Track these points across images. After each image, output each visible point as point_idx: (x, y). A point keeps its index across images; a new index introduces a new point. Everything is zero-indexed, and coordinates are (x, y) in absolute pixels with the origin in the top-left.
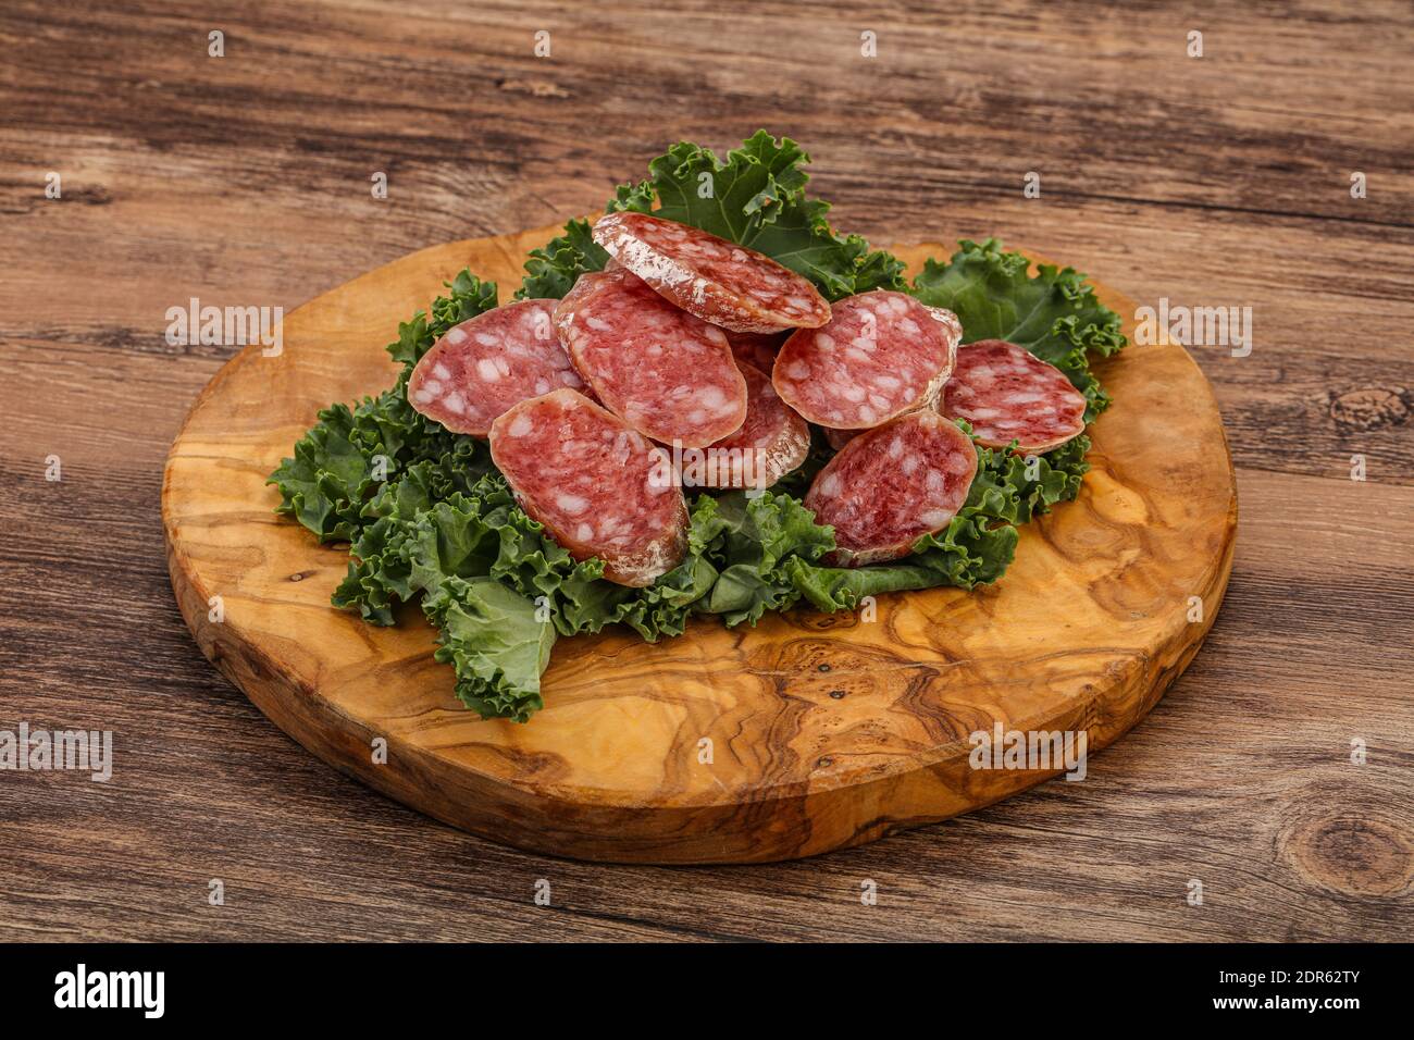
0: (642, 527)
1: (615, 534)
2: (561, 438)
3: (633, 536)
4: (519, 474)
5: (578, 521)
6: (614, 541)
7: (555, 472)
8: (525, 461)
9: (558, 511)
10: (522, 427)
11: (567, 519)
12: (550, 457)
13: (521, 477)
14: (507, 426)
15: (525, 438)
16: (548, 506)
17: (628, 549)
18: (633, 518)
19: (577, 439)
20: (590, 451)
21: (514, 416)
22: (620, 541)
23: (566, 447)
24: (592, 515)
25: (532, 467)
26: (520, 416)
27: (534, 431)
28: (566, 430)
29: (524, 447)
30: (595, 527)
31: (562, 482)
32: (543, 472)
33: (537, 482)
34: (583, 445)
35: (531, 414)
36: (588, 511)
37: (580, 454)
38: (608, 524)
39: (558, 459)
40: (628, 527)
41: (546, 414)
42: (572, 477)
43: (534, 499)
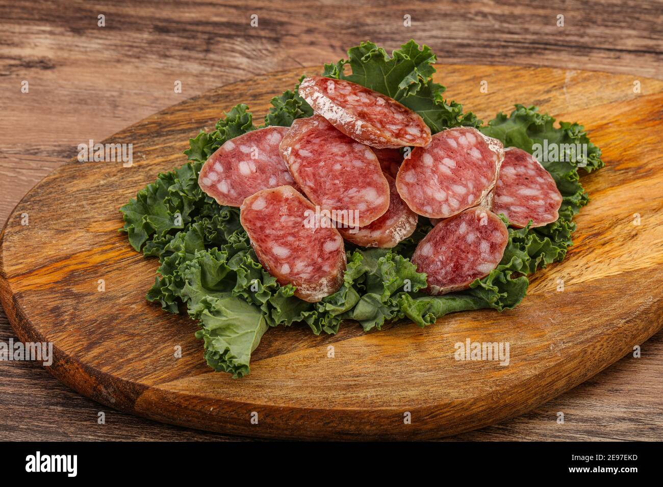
0: (318, 269)
1: (302, 272)
2: (281, 213)
3: (312, 274)
4: (255, 232)
5: (283, 262)
6: (301, 275)
7: (274, 232)
8: (259, 224)
9: (273, 255)
10: (260, 205)
11: (277, 260)
12: (273, 223)
13: (255, 233)
14: (252, 203)
15: (260, 211)
16: (267, 252)
17: (309, 281)
18: (314, 263)
19: (290, 215)
20: (296, 223)
21: (256, 198)
22: (305, 276)
23: (283, 219)
24: (291, 260)
25: (262, 228)
26: (260, 198)
27: (266, 207)
28: (284, 209)
29: (259, 216)
30: (292, 267)
31: (277, 239)
32: (268, 232)
33: (264, 237)
34: (293, 218)
35: (266, 198)
36: (290, 257)
37: (290, 224)
38: (300, 265)
39: (277, 225)
40: (310, 269)
41: (275, 199)
42: (284, 236)
43: (260, 246)
